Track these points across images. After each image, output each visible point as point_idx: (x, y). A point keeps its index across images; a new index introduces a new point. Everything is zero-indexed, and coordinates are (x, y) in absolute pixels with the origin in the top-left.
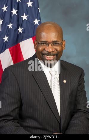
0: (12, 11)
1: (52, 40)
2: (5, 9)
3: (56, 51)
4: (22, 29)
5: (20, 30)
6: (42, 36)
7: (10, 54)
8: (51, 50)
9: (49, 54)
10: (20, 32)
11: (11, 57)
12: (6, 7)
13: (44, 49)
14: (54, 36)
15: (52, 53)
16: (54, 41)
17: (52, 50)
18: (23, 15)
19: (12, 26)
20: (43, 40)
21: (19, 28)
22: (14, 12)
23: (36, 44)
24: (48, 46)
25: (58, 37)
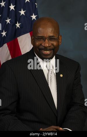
0: (10, 7)
1: (48, 35)
2: (3, 4)
3: (52, 46)
4: (19, 24)
5: (18, 25)
6: (39, 32)
7: (8, 49)
8: (47, 45)
9: (46, 49)
10: (18, 27)
11: (9, 52)
12: (4, 2)
13: (41, 44)
14: (51, 32)
15: (48, 48)
16: (51, 36)
17: (49, 45)
18: (21, 11)
19: (10, 21)
20: (39, 35)
21: (17, 24)
22: (12, 7)
23: (33, 39)
24: (45, 41)
25: (54, 33)
